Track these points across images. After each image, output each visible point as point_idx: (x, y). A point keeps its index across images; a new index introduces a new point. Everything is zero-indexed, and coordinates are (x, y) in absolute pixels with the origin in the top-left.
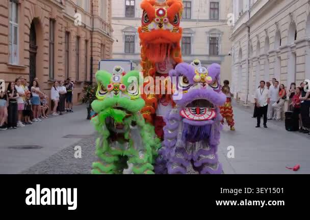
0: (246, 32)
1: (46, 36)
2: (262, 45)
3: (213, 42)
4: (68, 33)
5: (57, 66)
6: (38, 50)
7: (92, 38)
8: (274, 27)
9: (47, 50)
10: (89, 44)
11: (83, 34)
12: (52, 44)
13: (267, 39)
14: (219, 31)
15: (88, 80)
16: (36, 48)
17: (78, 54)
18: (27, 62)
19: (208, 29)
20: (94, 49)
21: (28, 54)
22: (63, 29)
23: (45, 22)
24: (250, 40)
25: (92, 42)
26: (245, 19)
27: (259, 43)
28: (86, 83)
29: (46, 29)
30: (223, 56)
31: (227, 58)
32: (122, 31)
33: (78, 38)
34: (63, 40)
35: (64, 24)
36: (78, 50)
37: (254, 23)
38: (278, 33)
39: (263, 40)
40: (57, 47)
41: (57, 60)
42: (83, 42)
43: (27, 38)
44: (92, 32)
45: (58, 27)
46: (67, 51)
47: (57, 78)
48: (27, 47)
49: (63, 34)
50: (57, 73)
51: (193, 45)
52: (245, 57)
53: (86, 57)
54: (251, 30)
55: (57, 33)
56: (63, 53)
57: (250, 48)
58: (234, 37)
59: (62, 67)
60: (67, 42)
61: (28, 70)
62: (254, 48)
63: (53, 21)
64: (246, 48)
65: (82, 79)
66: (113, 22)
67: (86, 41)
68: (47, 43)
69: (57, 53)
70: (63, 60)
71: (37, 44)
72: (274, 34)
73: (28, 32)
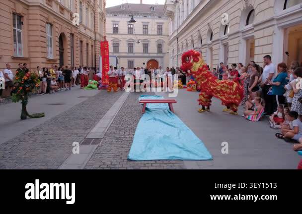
0: (176, 41)
1: (69, 43)
2: (184, 47)
3: (160, 46)
4: (81, 42)
5: (75, 59)
6: (64, 51)
7: (95, 44)
8: (190, 38)
9: (69, 51)
10: (94, 47)
11: (90, 42)
12: (72, 47)
13: (187, 44)
14: (162, 40)
15: (94, 66)
16: (63, 50)
17: (87, 53)
18: (58, 57)
19: (157, 39)
20: (96, 50)
21: (58, 53)
22: (79, 40)
23: (68, 35)
24: (178, 45)
25: (95, 47)
26: (176, 34)
27: (183, 46)
28: (92, 68)
29: (69, 39)
30: (165, 53)
31: (166, 54)
32: (112, 40)
33: (87, 44)
34: (79, 45)
35: (79, 36)
36: (87, 50)
37: (180, 36)
38: (192, 41)
39: (185, 44)
40: (75, 49)
41: (75, 56)
42: (90, 46)
43: (58, 44)
44: (95, 41)
45: (75, 38)
46: (82, 52)
47: (75, 66)
48: (58, 48)
49: (79, 42)
50: (75, 63)
51: (149, 48)
52: (176, 54)
53: (92, 54)
54: (179, 39)
55: (75, 42)
56: (79, 52)
57: (178, 49)
58: (170, 43)
59: (79, 59)
60: (81, 46)
61: (58, 62)
62: (181, 49)
63: (72, 35)
64: (176, 49)
65: (90, 66)
66: (107, 36)
67: (92, 46)
68: (69, 47)
69: (75, 52)
70: (79, 56)
71: (64, 47)
72: (190, 41)
73: (58, 40)
